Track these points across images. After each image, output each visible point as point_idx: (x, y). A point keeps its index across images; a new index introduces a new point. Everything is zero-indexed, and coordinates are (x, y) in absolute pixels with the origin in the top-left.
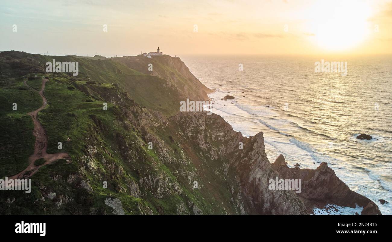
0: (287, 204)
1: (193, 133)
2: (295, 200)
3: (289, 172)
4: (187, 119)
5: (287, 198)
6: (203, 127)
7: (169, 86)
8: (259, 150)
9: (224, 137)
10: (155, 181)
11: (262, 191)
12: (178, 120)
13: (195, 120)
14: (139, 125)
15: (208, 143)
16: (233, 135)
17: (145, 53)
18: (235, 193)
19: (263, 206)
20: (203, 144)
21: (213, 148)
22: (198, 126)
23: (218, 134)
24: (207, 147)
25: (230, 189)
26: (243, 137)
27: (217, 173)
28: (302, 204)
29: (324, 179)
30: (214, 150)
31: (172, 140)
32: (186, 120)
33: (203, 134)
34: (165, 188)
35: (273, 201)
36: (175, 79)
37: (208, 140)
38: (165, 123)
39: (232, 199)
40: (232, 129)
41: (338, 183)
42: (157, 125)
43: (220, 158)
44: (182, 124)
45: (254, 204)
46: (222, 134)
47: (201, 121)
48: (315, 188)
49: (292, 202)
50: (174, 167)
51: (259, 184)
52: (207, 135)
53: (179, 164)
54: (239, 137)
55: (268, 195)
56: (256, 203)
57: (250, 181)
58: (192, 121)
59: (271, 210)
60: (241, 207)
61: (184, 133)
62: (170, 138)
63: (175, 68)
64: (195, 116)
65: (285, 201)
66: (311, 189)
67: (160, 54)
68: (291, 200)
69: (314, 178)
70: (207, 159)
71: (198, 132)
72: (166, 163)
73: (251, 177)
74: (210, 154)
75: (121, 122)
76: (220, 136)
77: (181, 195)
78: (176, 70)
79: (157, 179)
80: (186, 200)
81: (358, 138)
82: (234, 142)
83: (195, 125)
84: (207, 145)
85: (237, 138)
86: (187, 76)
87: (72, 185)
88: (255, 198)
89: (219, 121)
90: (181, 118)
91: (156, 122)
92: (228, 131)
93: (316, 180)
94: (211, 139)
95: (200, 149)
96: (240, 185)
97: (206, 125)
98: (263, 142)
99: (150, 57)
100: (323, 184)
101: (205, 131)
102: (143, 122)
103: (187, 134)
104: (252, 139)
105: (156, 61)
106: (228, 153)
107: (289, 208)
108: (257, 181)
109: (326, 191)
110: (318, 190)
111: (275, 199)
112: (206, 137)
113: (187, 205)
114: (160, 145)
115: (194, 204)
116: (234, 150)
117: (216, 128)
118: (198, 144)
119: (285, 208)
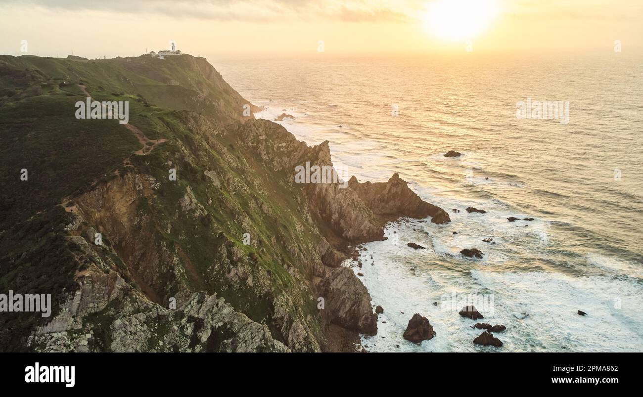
0: (355, 212)
1: (253, 143)
2: (363, 209)
3: (360, 188)
4: (246, 127)
5: (355, 207)
6: (264, 136)
7: (201, 99)
8: (325, 159)
9: (287, 147)
10: (226, 179)
11: (330, 202)
12: (235, 128)
13: (254, 129)
14: (201, 130)
15: (270, 154)
16: (296, 145)
17: (152, 52)
18: (302, 203)
19: (331, 218)
20: (265, 155)
21: (276, 159)
22: (258, 136)
23: (280, 145)
24: (269, 157)
25: (297, 198)
26: (307, 147)
27: (281, 183)
28: (371, 213)
29: (396, 192)
30: (277, 161)
31: (233, 149)
32: (244, 129)
33: (264, 144)
34: (235, 186)
35: (341, 210)
36: (204, 90)
37: (270, 150)
38: (223, 132)
39: (299, 207)
40: (295, 139)
41: (410, 194)
42: (216, 133)
43: (284, 169)
44: (241, 133)
45: (322, 217)
46: (284, 144)
47: (261, 130)
48: (387, 202)
49: (360, 211)
50: (240, 172)
51: (326, 195)
52: (268, 146)
53: (244, 170)
54: (303, 147)
55: (336, 205)
56: (324, 215)
57: (316, 193)
58: (251, 130)
59: (339, 221)
60: (308, 217)
61: (244, 143)
62: (231, 146)
63: (202, 75)
64: (254, 125)
65: (353, 210)
66: (383, 204)
67: (178, 53)
68: (360, 208)
69: (385, 192)
70: (271, 169)
71: (259, 142)
72: (232, 169)
73: (317, 188)
74: (273, 165)
75: (185, 126)
76: (282, 146)
77: (251, 195)
78: (204, 77)
79: (228, 177)
80: (256, 199)
81: (446, 156)
82: (298, 153)
83: (255, 134)
84: (269, 156)
85: (301, 148)
86: (221, 86)
87: (179, 159)
88: (323, 211)
89: (280, 130)
90: (239, 127)
91: (215, 130)
92: (291, 141)
93: (388, 194)
94: (273, 149)
95: (262, 160)
96: (306, 197)
97: (267, 135)
98: (329, 152)
99: (162, 58)
100: (395, 196)
101: (266, 140)
102: (204, 128)
103: (247, 143)
104: (317, 148)
105: (172, 64)
106: (292, 164)
107: (357, 216)
108: (324, 191)
109: (398, 204)
110: (390, 203)
111: (343, 208)
112: (267, 147)
113: (257, 204)
114: (223, 151)
115: (263, 203)
116: (298, 161)
117: (278, 138)
118: (260, 154)
119: (353, 217)
